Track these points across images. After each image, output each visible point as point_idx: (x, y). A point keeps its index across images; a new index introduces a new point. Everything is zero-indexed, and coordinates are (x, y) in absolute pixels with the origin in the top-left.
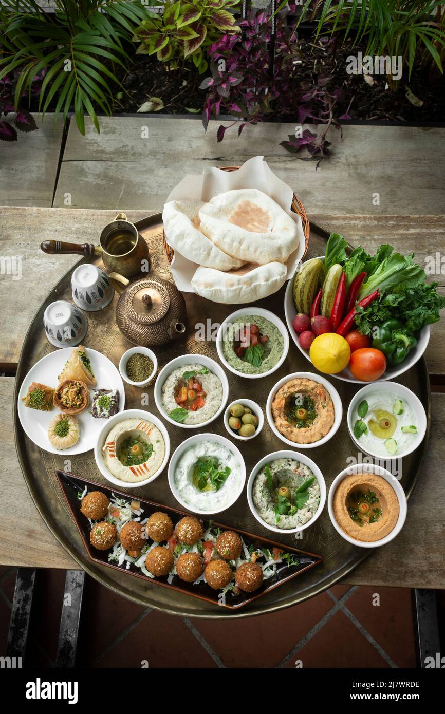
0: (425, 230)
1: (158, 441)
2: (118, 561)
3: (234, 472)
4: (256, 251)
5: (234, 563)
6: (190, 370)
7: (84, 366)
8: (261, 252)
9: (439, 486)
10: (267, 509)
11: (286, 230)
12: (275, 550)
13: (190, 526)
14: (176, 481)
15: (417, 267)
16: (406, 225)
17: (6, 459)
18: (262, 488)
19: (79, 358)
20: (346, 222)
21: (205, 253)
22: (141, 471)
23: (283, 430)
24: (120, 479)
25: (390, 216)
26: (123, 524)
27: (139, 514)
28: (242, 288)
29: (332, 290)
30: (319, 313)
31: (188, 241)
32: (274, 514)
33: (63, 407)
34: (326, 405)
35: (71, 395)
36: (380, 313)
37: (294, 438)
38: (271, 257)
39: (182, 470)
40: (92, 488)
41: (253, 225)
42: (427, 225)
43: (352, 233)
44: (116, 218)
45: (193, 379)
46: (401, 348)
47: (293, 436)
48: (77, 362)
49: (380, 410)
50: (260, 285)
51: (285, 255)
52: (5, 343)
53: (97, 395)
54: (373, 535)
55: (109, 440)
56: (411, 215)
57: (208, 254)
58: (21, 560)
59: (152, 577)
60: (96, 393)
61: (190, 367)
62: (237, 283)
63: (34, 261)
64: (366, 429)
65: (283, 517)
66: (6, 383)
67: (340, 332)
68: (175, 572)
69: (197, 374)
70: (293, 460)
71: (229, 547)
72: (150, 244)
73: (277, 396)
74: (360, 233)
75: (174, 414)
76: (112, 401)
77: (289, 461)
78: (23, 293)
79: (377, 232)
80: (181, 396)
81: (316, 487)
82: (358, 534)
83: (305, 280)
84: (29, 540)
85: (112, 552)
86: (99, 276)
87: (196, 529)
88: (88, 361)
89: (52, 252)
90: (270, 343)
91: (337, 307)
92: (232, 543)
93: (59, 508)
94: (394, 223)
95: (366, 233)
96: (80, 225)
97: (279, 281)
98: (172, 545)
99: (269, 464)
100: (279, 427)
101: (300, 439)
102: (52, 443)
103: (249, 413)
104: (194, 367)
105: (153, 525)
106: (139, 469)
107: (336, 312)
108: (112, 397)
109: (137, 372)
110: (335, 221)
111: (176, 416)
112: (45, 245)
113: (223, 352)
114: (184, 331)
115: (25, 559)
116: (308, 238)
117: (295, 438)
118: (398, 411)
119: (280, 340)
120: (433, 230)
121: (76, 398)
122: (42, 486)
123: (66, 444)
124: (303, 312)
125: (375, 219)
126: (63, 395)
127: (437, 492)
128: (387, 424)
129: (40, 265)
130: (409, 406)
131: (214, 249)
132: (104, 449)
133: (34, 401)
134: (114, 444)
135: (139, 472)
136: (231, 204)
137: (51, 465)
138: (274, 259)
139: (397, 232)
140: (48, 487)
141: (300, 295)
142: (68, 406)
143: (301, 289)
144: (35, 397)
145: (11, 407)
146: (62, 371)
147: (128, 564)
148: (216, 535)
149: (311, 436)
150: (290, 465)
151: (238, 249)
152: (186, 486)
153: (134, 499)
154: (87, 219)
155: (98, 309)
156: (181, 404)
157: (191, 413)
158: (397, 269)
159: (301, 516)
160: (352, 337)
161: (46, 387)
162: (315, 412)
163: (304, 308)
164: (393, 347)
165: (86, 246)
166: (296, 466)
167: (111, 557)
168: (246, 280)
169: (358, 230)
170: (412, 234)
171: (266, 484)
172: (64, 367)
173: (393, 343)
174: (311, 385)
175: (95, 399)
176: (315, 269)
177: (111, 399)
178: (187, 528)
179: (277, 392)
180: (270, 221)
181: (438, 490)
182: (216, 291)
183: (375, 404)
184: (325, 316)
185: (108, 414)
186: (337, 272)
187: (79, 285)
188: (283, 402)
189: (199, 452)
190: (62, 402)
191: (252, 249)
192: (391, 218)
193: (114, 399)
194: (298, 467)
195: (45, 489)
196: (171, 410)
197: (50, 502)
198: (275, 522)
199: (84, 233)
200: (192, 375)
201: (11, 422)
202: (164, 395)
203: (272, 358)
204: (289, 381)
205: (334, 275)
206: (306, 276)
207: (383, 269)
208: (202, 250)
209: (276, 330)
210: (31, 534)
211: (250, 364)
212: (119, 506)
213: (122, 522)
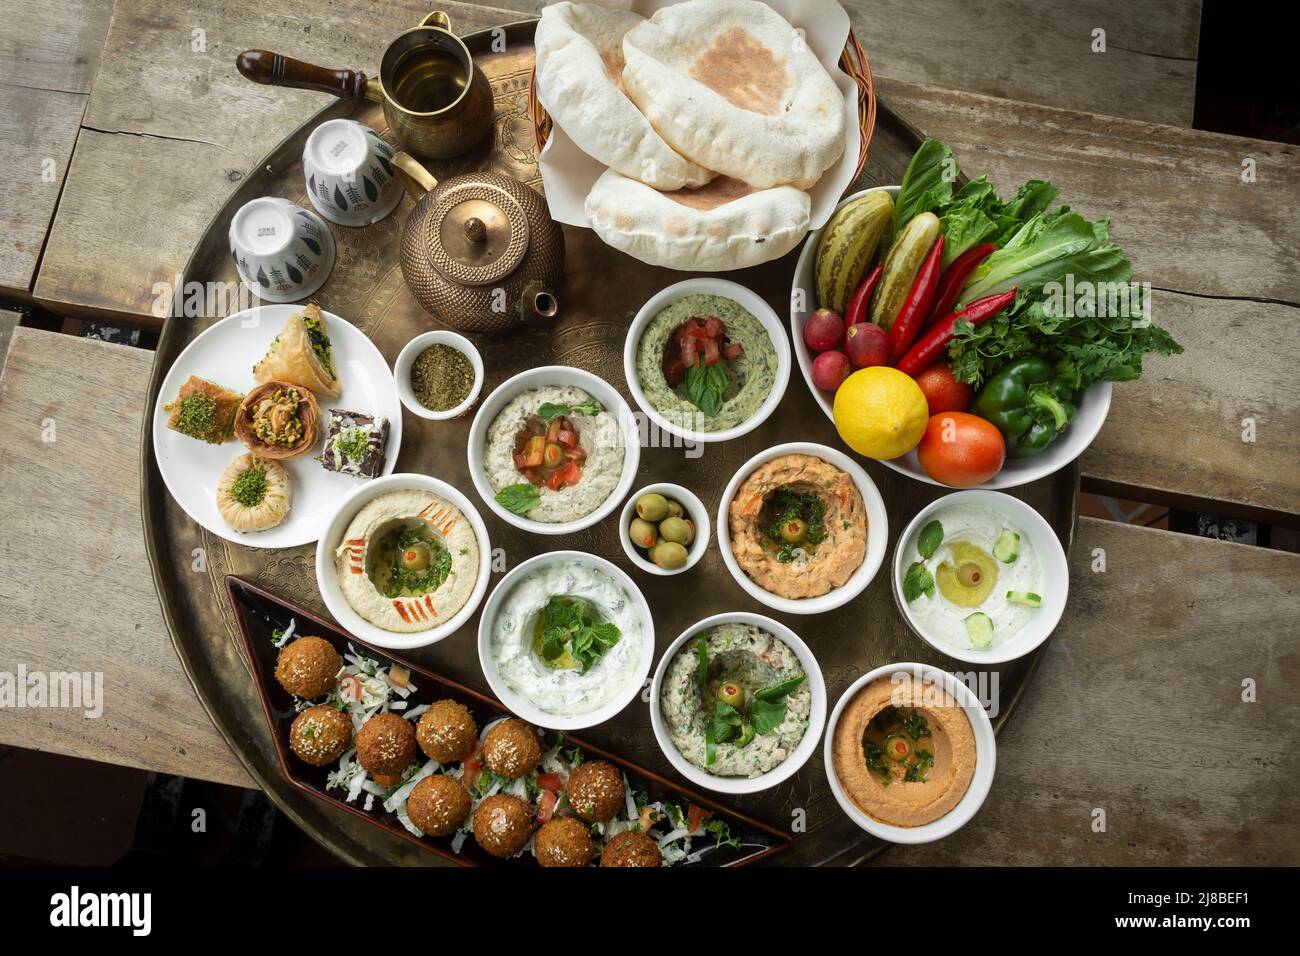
0: (1119, 154)
1: (464, 552)
2: (349, 791)
3: (627, 639)
4: (747, 155)
5: (601, 829)
6: (557, 402)
7: (314, 356)
8: (759, 162)
9: (1059, 714)
10: (690, 732)
11: (820, 114)
12: (694, 811)
13: (514, 745)
14: (494, 642)
15: (1116, 252)
16: (1079, 136)
17: (119, 533)
18: (685, 685)
19: (303, 335)
20: (950, 109)
21: (628, 144)
22: (418, 613)
23: (749, 565)
24: (369, 621)
25: (1050, 110)
26: (367, 711)
27: (404, 693)
28: (703, 242)
29: (906, 268)
30: (866, 316)
31: (590, 110)
32: (704, 745)
33: (256, 441)
34: (850, 521)
35: (276, 419)
36: (1011, 342)
37: (769, 584)
38: (780, 176)
39: (512, 622)
40: (306, 628)
41: (746, 89)
42: (1128, 142)
43: (959, 134)
44: (423, 22)
45: (562, 419)
46: (1041, 426)
47: (770, 579)
48: (300, 345)
49: (964, 544)
50: (747, 240)
51: (811, 173)
52: (141, 270)
53: (338, 424)
54: (912, 816)
55: (354, 533)
56: (1094, 115)
57: (635, 148)
58: (135, 756)
59: (419, 834)
60: (336, 419)
61: (556, 393)
62: (694, 229)
63: (227, 87)
64: (932, 585)
65: (723, 750)
66: (133, 362)
67: (909, 365)
68: (470, 827)
69: (571, 412)
70: (761, 631)
71: (595, 800)
72: (500, 90)
73: (746, 486)
74: (978, 138)
75: (509, 496)
76: (371, 443)
77: (752, 632)
78: (194, 160)
79: (1016, 143)
80: (528, 454)
81: (804, 697)
82: (880, 809)
83: (852, 238)
84: (157, 715)
85: (337, 769)
86: (370, 153)
87: (528, 751)
88: (325, 344)
89: (262, 78)
90: (745, 362)
91: (911, 311)
92: (603, 794)
93: (230, 655)
94: (1056, 127)
95: (991, 139)
96: (342, 21)
97: (791, 235)
98: (470, 773)
99: (707, 634)
100: (740, 558)
101: (783, 588)
102: (225, 516)
103: (678, 515)
104: (566, 395)
105: (433, 731)
106: (415, 608)
107: (906, 321)
108: (372, 435)
109: (435, 386)
110: (928, 102)
111: (512, 501)
112: (249, 60)
113: (638, 370)
114: (552, 314)
115: (144, 755)
116: (868, 140)
117: (772, 584)
118: (1007, 556)
119: (771, 361)
120: (1136, 157)
121: (288, 426)
122: (194, 603)
123: (255, 523)
124: (830, 307)
125: (1016, 111)
126: (258, 415)
127: (1053, 727)
128: (977, 577)
129: (239, 98)
130: (1031, 545)
131: (651, 137)
132: (340, 551)
133: (188, 419)
134: (364, 545)
135: (414, 613)
136: (700, 30)
137: (221, 560)
138: (786, 180)
139: (1058, 149)
140: (208, 607)
141: (833, 269)
142: (267, 440)
143: (837, 256)
144: (191, 413)
145: (139, 418)
146: (262, 357)
147: (370, 799)
148: (571, 762)
149: (810, 585)
150: (752, 641)
151: (706, 146)
152: (516, 657)
153: (397, 663)
154: (359, 9)
155: (362, 224)
156: (528, 472)
157: (548, 497)
158: (1071, 250)
159: (763, 757)
160: (934, 380)
161: (221, 391)
162: (822, 529)
163: (834, 299)
164: (1026, 420)
165: (346, 75)
166: (766, 647)
167: (335, 779)
168: (717, 225)
169: (974, 129)
170: (1091, 159)
171: (695, 676)
172: (268, 349)
173: (1026, 413)
174: (826, 474)
175: (334, 432)
176: (877, 219)
177: (369, 440)
178: (509, 748)
179: (747, 478)
180: (787, 87)
181: (1056, 723)
182: (641, 238)
183: (959, 532)
184: (880, 324)
185: (358, 470)
186: (926, 234)
187: (320, 168)
188: (759, 503)
189: (556, 586)
190: (255, 430)
191: (739, 152)
192: (1051, 115)
193: (374, 440)
194: (770, 647)
195: (201, 610)
196: (502, 484)
197: (210, 640)
198: (704, 759)
199: (348, 39)
200: (560, 413)
201: (137, 451)
202: (491, 447)
203: (747, 400)
204: (778, 458)
205: (919, 240)
206: (855, 230)
207: (1030, 241)
208: (621, 136)
209: (763, 336)
210: (161, 702)
211: (694, 407)
212: (363, 672)
213: (365, 706)
